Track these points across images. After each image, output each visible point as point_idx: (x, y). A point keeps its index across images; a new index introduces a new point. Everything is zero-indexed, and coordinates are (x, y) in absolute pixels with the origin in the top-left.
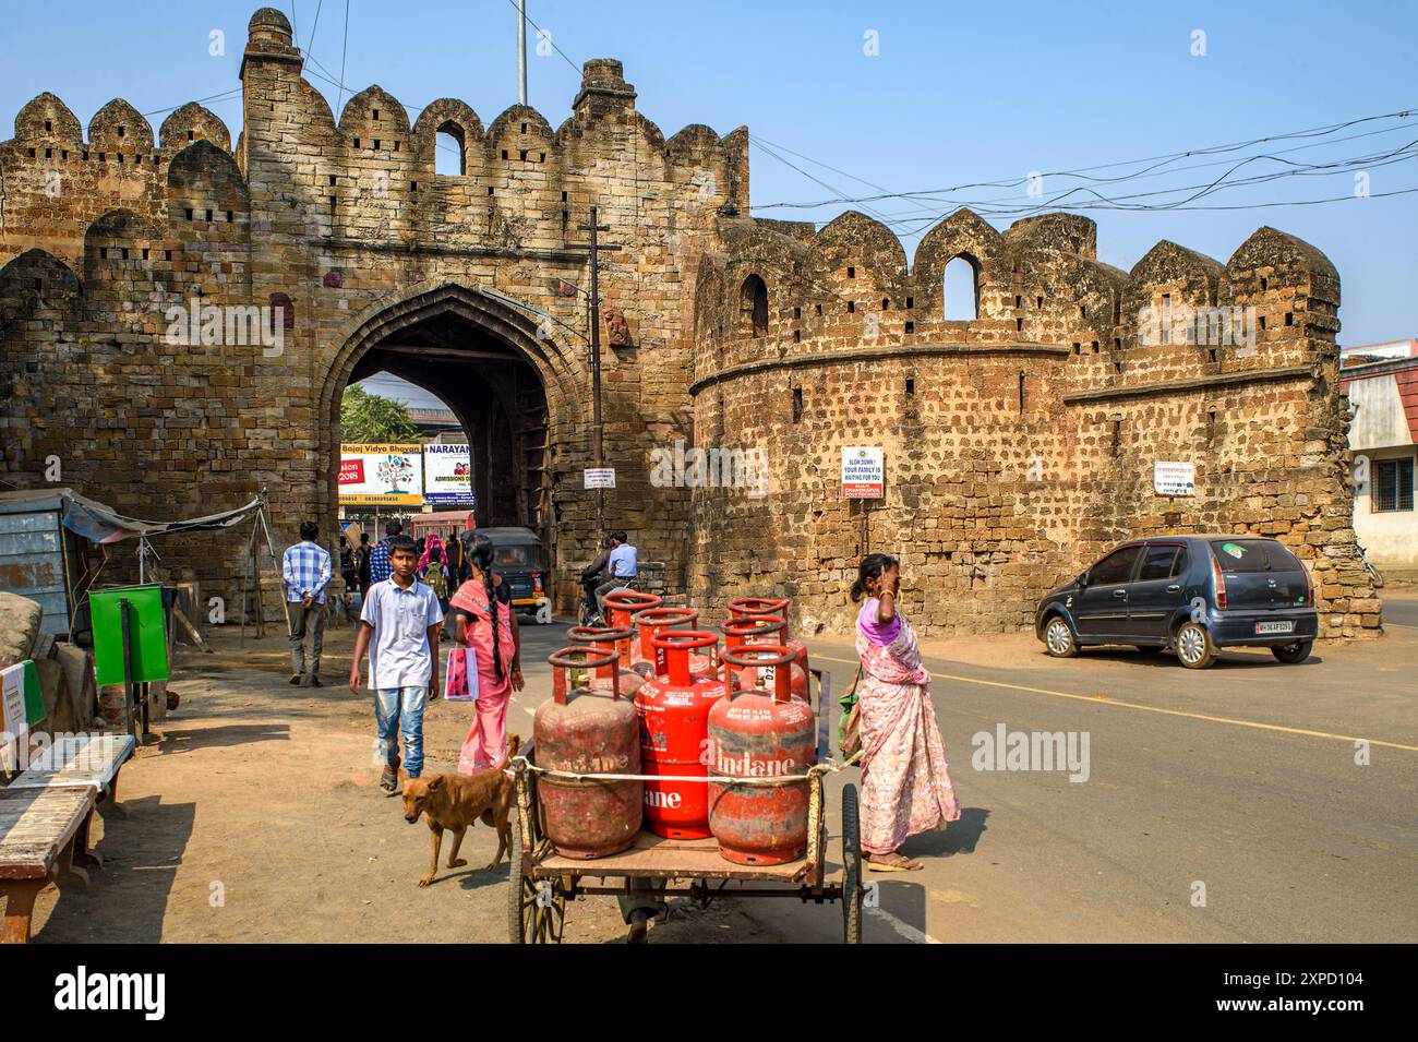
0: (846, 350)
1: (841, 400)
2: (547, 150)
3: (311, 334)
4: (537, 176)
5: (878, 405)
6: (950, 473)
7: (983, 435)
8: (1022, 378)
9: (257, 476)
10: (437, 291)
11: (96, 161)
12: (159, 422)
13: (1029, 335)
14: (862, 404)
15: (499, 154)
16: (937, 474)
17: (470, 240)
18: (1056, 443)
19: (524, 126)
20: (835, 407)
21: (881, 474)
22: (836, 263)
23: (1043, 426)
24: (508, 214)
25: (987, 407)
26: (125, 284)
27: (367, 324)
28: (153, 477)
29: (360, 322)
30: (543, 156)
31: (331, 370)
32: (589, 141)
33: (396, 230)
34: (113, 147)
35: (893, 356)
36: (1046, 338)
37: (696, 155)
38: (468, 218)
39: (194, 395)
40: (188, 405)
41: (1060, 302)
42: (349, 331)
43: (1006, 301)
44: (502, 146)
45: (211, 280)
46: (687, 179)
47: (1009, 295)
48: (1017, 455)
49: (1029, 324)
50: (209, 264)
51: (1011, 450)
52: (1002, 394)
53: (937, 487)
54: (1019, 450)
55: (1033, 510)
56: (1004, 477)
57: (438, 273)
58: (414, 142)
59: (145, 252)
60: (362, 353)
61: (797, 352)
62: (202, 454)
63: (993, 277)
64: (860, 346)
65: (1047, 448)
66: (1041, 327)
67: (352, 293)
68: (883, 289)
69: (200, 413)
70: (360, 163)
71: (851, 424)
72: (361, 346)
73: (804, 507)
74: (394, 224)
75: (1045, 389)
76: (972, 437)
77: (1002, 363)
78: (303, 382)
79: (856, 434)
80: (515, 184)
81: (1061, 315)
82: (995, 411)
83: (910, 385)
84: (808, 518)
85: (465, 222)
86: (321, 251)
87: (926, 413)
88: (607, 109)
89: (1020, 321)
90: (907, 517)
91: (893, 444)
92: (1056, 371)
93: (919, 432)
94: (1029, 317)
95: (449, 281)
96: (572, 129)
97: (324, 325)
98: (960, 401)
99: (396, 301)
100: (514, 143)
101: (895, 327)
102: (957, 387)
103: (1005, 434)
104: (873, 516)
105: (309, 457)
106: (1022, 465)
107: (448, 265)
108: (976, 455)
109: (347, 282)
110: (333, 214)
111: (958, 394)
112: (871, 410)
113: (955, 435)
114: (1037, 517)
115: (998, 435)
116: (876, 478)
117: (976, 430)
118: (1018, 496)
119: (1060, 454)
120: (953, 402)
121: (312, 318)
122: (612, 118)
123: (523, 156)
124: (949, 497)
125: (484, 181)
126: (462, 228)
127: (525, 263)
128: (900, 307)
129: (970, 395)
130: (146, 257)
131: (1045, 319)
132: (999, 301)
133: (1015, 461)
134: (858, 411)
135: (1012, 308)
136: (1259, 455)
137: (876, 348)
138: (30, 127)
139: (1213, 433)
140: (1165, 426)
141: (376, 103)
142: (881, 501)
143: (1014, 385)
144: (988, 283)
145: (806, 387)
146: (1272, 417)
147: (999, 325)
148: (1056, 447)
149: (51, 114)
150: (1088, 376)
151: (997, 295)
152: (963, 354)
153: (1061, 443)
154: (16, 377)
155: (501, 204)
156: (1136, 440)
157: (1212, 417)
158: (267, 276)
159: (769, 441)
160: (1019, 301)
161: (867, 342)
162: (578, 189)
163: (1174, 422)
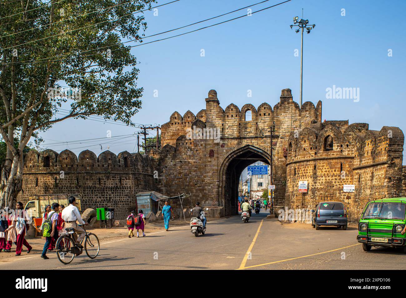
0: (303, 159)
1: (302, 170)
2: (270, 112)
3: (218, 157)
4: (267, 119)
5: (308, 171)
6: (322, 187)
7: (330, 178)
8: (341, 164)
9: (206, 187)
10: (245, 147)
11: (184, 124)
12: (188, 177)
13: (344, 154)
14: (305, 171)
15: (259, 115)
16: (319, 187)
17: (252, 135)
18: (350, 179)
19: (265, 108)
20: (301, 172)
22: (302, 140)
23: (346, 175)
24: (261, 128)
25: (332, 171)
26: (183, 150)
27: (230, 154)
28: (187, 187)
29: (228, 154)
30: (269, 114)
31: (222, 165)
32: (280, 109)
33: (236, 134)
34: (187, 121)
35: (312, 160)
36: (348, 154)
37: (307, 109)
38: (252, 130)
39: (195, 171)
40: (194, 173)
41: (353, 145)
42: (226, 156)
43: (338, 146)
44: (259, 113)
45: (199, 148)
46: (304, 115)
47: (339, 144)
48: (338, 182)
49: (344, 151)
50: (198, 144)
51: (337, 181)
52: (336, 168)
53: (318, 190)
54: (339, 181)
55: (342, 195)
56: (335, 188)
57: (245, 143)
58: (241, 114)
59: (187, 143)
60: (230, 161)
61: (296, 159)
62: (196, 183)
63: (335, 140)
64: (306, 158)
65: (347, 180)
66: (347, 152)
67: (226, 148)
68: (311, 145)
69: (196, 175)
70: (228, 120)
71: (303, 176)
72: (229, 159)
73: (294, 194)
74: (235, 133)
75: (347, 166)
76: (327, 178)
77: (336, 161)
78: (215, 168)
79: (304, 178)
80: (262, 121)
81: (353, 148)
82: (334, 172)
83: (315, 166)
84: (295, 197)
85: (251, 131)
87: (318, 173)
88: (285, 101)
89: (341, 150)
90: (312, 197)
91: (310, 180)
92: (351, 162)
93: (316, 177)
94: (344, 149)
95: (247, 144)
96: (276, 107)
97: (221, 155)
98: (325, 170)
99: (236, 149)
100: (262, 112)
101: (313, 154)
102: (325, 167)
103: (336, 178)
104: (306, 196)
105: (217, 183)
106: (339, 185)
107: (247, 141)
108: (328, 182)
109: (226, 146)
110: (223, 132)
111: (325, 169)
112: (307, 173)
113: (324, 178)
114: (342, 197)
115: (334, 178)
116: (306, 188)
117: (329, 177)
118: (338, 192)
119: (350, 182)
120: (324, 170)
121: (218, 154)
122: (286, 103)
123: (265, 114)
124: (321, 192)
125: (255, 121)
126: (250, 132)
127: (264, 139)
128: (314, 149)
129: (328, 169)
130: (187, 144)
131: (348, 149)
133: (338, 184)
134: (305, 173)
135: (339, 147)
136: (379, 182)
137: (308, 158)
138: (172, 119)
139: (372, 177)
140: (366, 175)
141: (232, 107)
142: (307, 193)
143: (339, 166)
144: (334, 142)
145: (296, 167)
146: (381, 173)
147: (336, 152)
148: (350, 180)
149: (176, 115)
150: (357, 163)
151: (336, 145)
152: (327, 159)
153: (351, 179)
154: (164, 169)
155: (259, 126)
156: (362, 178)
157: (373, 173)
158: (209, 146)
159: (291, 180)
160: (341, 146)
161: (307, 157)
162: (277, 120)
163: (367, 174)
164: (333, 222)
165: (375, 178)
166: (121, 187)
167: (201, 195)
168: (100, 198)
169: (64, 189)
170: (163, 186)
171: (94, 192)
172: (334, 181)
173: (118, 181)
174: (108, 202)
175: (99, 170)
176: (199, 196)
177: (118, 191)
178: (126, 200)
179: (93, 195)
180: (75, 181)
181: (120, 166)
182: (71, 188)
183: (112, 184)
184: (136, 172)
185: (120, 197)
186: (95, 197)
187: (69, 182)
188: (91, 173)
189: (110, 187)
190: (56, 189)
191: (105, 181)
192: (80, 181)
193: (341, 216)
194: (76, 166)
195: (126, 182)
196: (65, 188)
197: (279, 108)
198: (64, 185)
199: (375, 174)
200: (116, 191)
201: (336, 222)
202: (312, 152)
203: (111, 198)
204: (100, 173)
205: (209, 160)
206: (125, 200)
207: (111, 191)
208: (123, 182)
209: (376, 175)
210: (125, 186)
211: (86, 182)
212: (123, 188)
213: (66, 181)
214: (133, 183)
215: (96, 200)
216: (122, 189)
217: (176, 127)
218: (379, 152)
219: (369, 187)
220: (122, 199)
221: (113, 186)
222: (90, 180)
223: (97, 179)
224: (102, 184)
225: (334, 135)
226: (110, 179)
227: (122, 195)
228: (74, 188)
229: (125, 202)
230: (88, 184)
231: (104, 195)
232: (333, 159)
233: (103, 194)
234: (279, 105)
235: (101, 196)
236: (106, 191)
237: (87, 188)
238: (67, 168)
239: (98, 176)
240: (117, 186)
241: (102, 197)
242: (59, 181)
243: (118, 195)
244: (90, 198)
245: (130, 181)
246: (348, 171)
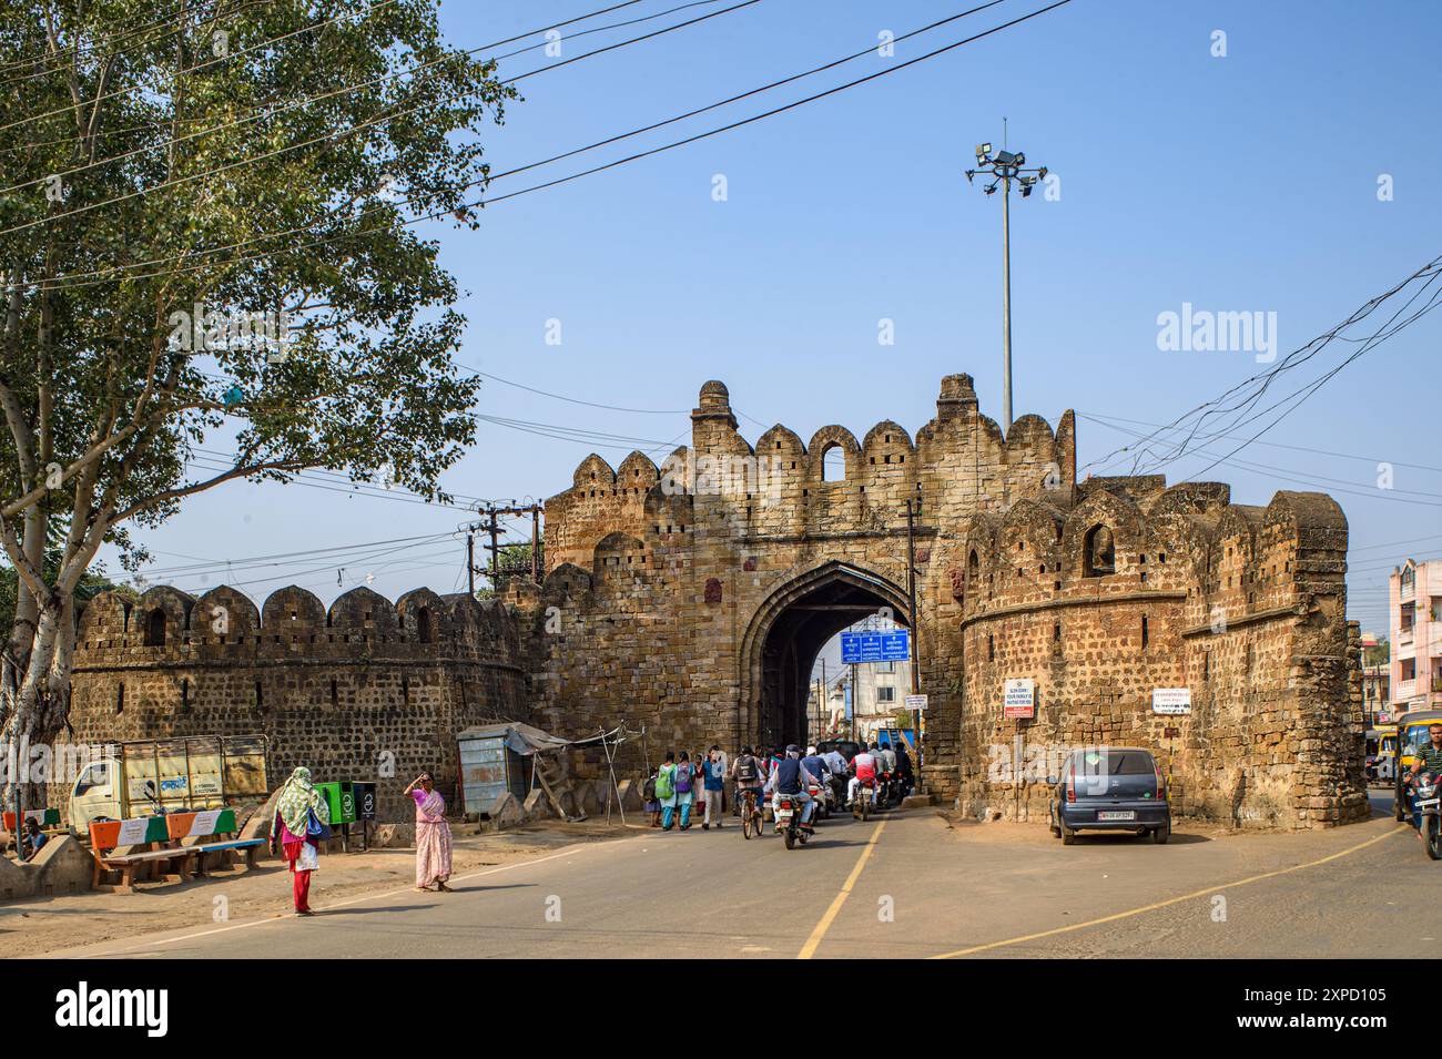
0: (1016, 605)
1: (1013, 643)
2: (905, 452)
3: (734, 605)
4: (897, 473)
5: (1035, 646)
6: (1083, 697)
7: (1109, 667)
8: (1145, 621)
9: (697, 706)
10: (824, 567)
11: (621, 495)
12: (636, 671)
13: (1151, 585)
14: (1026, 646)
15: (868, 461)
16: (1073, 698)
17: (846, 527)
18: (1174, 670)
19: (887, 438)
20: (1010, 649)
21: (1032, 699)
22: (1012, 539)
23: (1162, 656)
24: (874, 504)
25: (1114, 644)
26: (617, 581)
27: (775, 594)
28: (631, 708)
29: (768, 594)
30: (902, 459)
31: (749, 629)
32: (938, 442)
33: (793, 526)
34: (631, 484)
35: (1046, 608)
36: (1167, 586)
37: (1027, 440)
38: (845, 511)
39: (659, 652)
40: (654, 659)
41: (1180, 556)
42: (761, 600)
43: (1130, 560)
44: (870, 454)
45: (669, 573)
46: (1019, 460)
47: (1133, 554)
48: (1137, 681)
49: (1151, 576)
50: (669, 562)
51: (1131, 677)
52: (1127, 633)
53: (1071, 708)
54: (1138, 677)
55: (1149, 725)
56: (1125, 699)
57: (823, 554)
58: (806, 458)
59: (630, 558)
60: (775, 615)
61: (992, 608)
62: (662, 692)
63: (1121, 541)
64: (1025, 602)
65: (1166, 674)
66: (1162, 578)
67: (763, 574)
68: (1041, 558)
69: (661, 664)
71: (1019, 661)
72: (773, 609)
73: (991, 724)
74: (791, 521)
75: (1165, 627)
76: (1100, 668)
77: (1127, 608)
78: (727, 639)
79: (1021, 670)
80: (880, 482)
81: (1180, 567)
82: (1120, 647)
83: (1057, 629)
84: (994, 732)
85: (843, 515)
86: (741, 546)
87: (1067, 651)
88: (954, 414)
89: (1143, 574)
90: (1051, 732)
91: (1043, 676)
92: (1175, 612)
93: (1062, 666)
94: (1151, 570)
95: (832, 559)
96: (926, 434)
97: (744, 598)
98: (1092, 641)
99: (793, 576)
100: (879, 452)
101: (1048, 586)
102: (1090, 630)
103: (1127, 665)
104: (1030, 731)
105: (732, 690)
106: (1140, 689)
107: (831, 547)
108: (1103, 682)
109: (760, 566)
110: (749, 519)
111: (1091, 636)
112: (1031, 650)
113: (1088, 668)
114: (1152, 730)
115: (1121, 666)
116: (1029, 702)
117: (1103, 663)
118: (1136, 714)
119: (1177, 679)
120: (1087, 641)
121: (734, 593)
122: (958, 421)
123: (887, 460)
124: (1081, 716)
125: (858, 483)
126: (840, 519)
127: (888, 540)
128: (1051, 571)
129: (1100, 636)
130: (630, 561)
131: (1166, 570)
132: (1125, 559)
133: (1135, 686)
134: (1023, 651)
135: (1136, 564)
136: (1269, 679)
137: (1034, 603)
138: (582, 478)
139: (1249, 661)
140: (1228, 656)
141: (778, 437)
142: (1034, 719)
143: (1137, 626)
144: (1117, 547)
145: (996, 634)
146: (1275, 648)
147: (1125, 579)
148: (1174, 673)
149: (594, 467)
150: (1195, 615)
151: (1124, 555)
152: (1095, 604)
153: (1178, 669)
154: (553, 647)
155: (870, 498)
156: (1214, 666)
157: (1249, 647)
158: (704, 568)
159: (978, 676)
160: (1143, 559)
161: (1029, 599)
162: (930, 479)
163: (1232, 652)
164: (1121, 818)
165: (1257, 665)
166: (408, 710)
167: (679, 735)
168: (335, 747)
169: (214, 718)
170: (551, 704)
171: (313, 728)
172: (1121, 677)
173: (397, 689)
174: (362, 763)
175: (333, 652)
176: (672, 738)
177: (396, 723)
178: (423, 753)
179: (310, 739)
180: (249, 691)
181: (403, 639)
182: (237, 717)
183: (376, 701)
184: (459, 659)
185: (402, 745)
186: (317, 747)
187: (229, 695)
188: (306, 665)
189: (370, 709)
190: (185, 721)
191: (352, 689)
192: (267, 693)
193: (1147, 795)
194: (255, 642)
195: (424, 692)
196: (217, 716)
197: (936, 436)
198: (213, 705)
199: (1257, 652)
200: (389, 724)
201: (1131, 816)
202: (1047, 582)
203: (373, 747)
204: (335, 664)
205: (706, 613)
206: (420, 755)
207: (373, 724)
208: (415, 693)
209: (1261, 655)
210: (420, 707)
211: (289, 696)
212: (414, 715)
213: (221, 694)
214: (449, 695)
215: (322, 755)
216: (410, 717)
217: (594, 506)
218: (1268, 578)
219: (1239, 695)
220: (412, 750)
221: (379, 706)
222: (301, 687)
223: (325, 684)
224: (342, 699)
225: (1117, 522)
226: (371, 685)
227: (412, 738)
228: (245, 717)
229: (420, 760)
230: (295, 701)
231: (348, 739)
232: (1115, 602)
233: (345, 736)
234: (934, 428)
235: (337, 742)
236: (357, 723)
237: (292, 716)
238: (223, 649)
239: (329, 673)
240: (393, 708)
241: (341, 744)
242: (196, 694)
243: (396, 738)
244: (301, 748)
245: (438, 688)
246: (1169, 643)
